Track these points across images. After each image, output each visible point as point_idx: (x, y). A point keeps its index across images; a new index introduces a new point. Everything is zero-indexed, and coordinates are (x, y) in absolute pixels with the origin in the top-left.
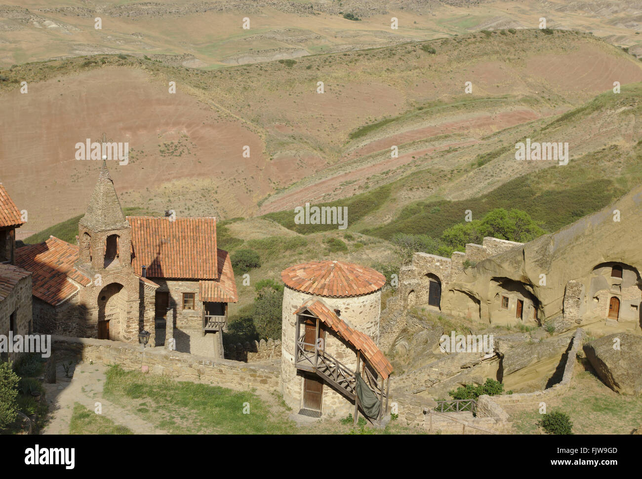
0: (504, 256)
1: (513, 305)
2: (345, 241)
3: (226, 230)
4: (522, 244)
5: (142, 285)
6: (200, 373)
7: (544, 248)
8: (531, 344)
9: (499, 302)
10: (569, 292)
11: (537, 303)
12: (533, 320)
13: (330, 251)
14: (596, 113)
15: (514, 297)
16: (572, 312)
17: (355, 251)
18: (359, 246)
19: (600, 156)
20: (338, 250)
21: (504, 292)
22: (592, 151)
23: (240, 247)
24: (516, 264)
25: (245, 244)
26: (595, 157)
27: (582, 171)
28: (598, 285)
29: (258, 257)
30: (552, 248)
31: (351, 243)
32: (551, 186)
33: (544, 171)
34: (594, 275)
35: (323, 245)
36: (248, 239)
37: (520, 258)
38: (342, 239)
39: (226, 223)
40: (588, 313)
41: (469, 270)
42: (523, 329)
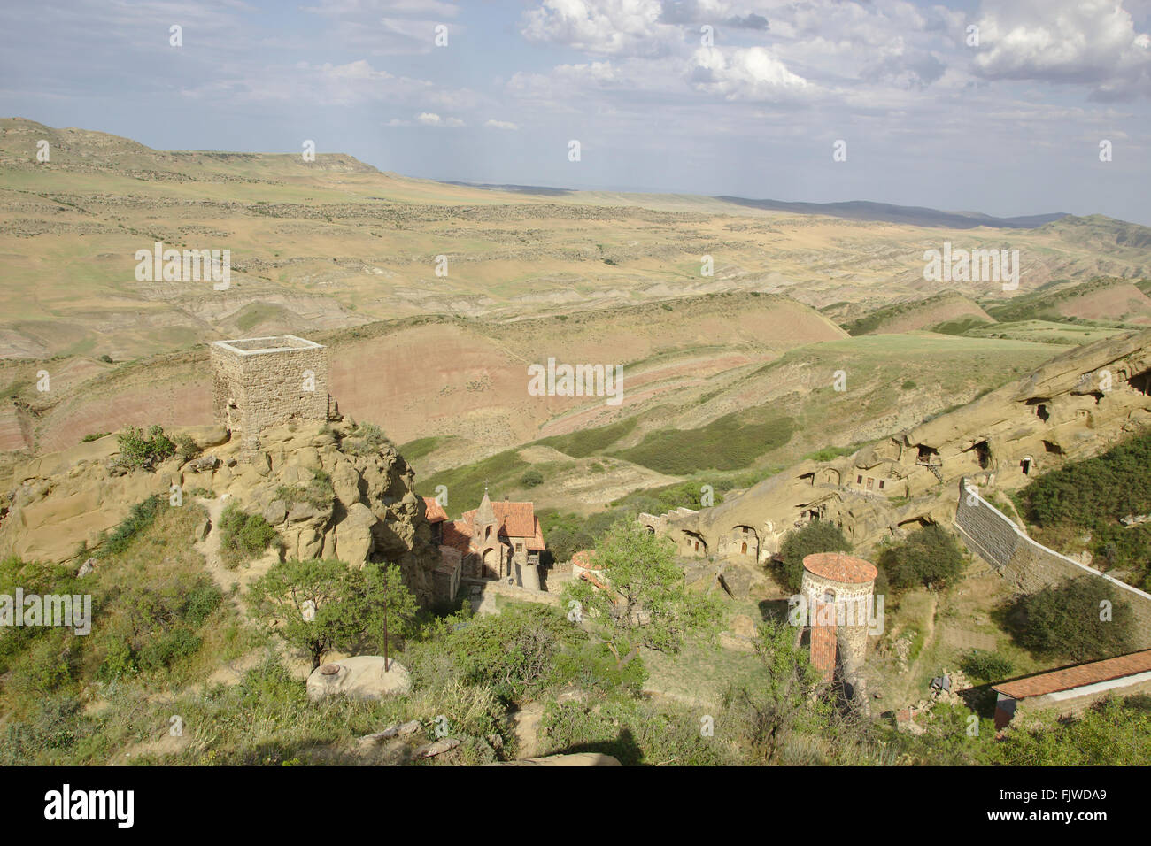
0: (688, 519)
1: (693, 544)
2: (603, 464)
3: (518, 455)
4: (697, 512)
5: (502, 548)
6: (536, 598)
7: (709, 516)
8: (699, 569)
9: (686, 542)
10: (722, 540)
11: (705, 545)
12: (703, 553)
13: (592, 472)
14: (784, 367)
15: (694, 540)
16: (722, 551)
17: (610, 472)
18: (613, 468)
19: (786, 399)
20: (598, 471)
21: (689, 537)
22: (781, 395)
23: (529, 469)
24: (695, 523)
25: (532, 466)
26: (782, 400)
27: (773, 410)
28: (736, 536)
29: (541, 477)
30: (712, 516)
31: (607, 465)
32: (751, 421)
33: (747, 410)
34: (734, 531)
35: (587, 468)
36: (534, 463)
37: (696, 520)
38: (601, 463)
39: (518, 450)
40: (731, 551)
41: (670, 525)
42: (697, 559)
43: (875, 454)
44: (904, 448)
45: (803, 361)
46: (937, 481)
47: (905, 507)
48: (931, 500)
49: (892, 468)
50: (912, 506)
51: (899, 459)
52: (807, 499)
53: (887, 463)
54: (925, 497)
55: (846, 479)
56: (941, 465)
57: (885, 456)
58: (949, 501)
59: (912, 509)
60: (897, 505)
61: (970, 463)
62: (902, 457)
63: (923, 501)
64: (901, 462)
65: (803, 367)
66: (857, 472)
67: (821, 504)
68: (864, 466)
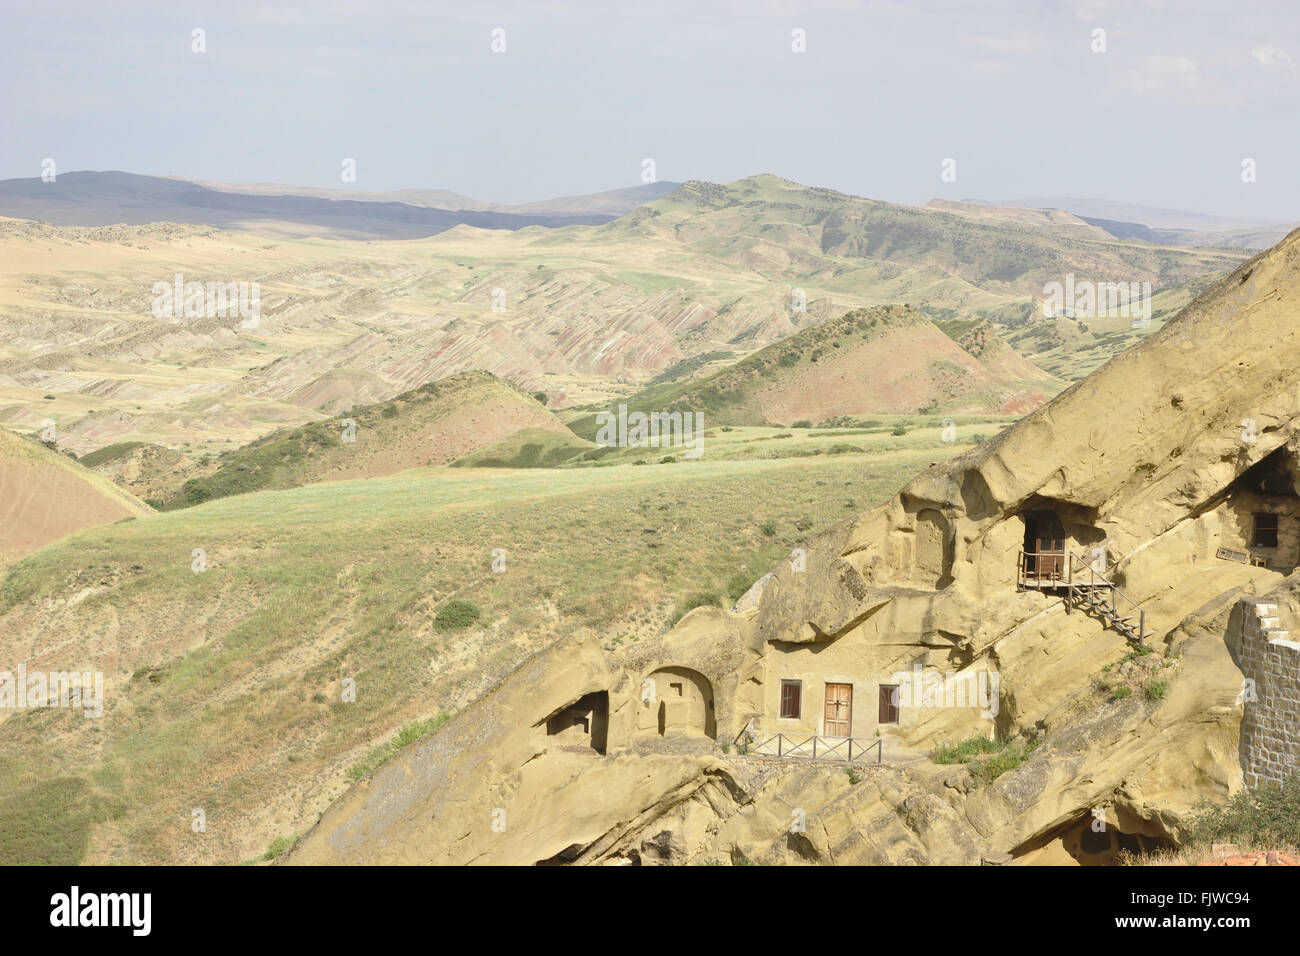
43: (851, 571)
44: (964, 527)
45: (83, 581)
46: (1121, 646)
47: (1026, 771)
48: (1131, 723)
49: (928, 620)
50: (1055, 759)
51: (946, 580)
52: (587, 821)
53: (903, 603)
54: (1103, 712)
55: (736, 707)
56: (1119, 580)
57: (884, 579)
58: (1201, 716)
59: (1058, 776)
60: (991, 773)
61: (1212, 562)
62: (960, 566)
63: (1097, 732)
64: (962, 586)
65: (89, 602)
66: (778, 667)
67: (649, 834)
68: (808, 634)
